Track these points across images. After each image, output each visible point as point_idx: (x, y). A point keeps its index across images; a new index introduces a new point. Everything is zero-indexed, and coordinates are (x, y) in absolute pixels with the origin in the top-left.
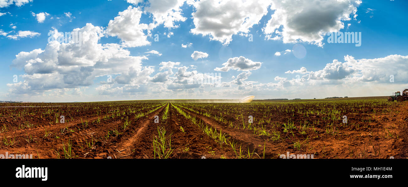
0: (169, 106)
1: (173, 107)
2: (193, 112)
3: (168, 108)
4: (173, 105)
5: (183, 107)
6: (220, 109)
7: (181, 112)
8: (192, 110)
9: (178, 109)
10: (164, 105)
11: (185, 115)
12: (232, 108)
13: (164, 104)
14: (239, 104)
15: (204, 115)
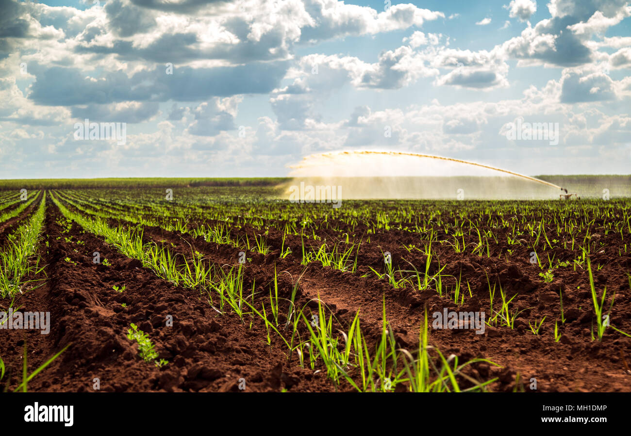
0: (48, 221)
1: (77, 229)
4: (72, 217)
5: (151, 224)
6: (420, 230)
7: (132, 249)
8: (219, 241)
9: (114, 237)
12: (506, 224)
14: (560, 203)
15: (306, 260)
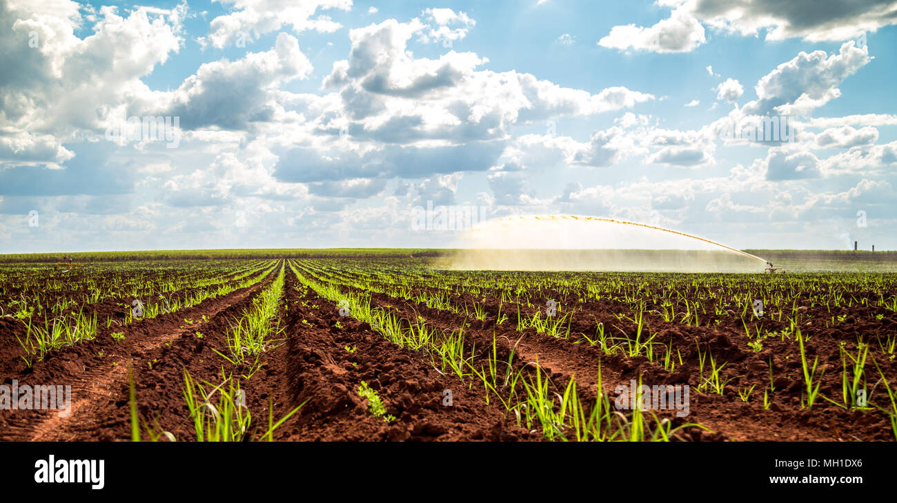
0: (287, 287)
1: (312, 294)
2: (446, 317)
3: (273, 295)
4: (307, 283)
5: (377, 291)
6: (629, 300)
7: (363, 314)
8: (440, 307)
10: (251, 283)
11: (392, 331)
12: (713, 295)
13: (253, 276)
14: (765, 277)
15: (521, 326)
